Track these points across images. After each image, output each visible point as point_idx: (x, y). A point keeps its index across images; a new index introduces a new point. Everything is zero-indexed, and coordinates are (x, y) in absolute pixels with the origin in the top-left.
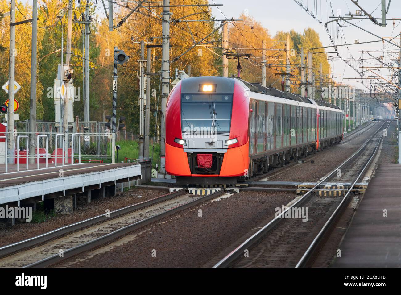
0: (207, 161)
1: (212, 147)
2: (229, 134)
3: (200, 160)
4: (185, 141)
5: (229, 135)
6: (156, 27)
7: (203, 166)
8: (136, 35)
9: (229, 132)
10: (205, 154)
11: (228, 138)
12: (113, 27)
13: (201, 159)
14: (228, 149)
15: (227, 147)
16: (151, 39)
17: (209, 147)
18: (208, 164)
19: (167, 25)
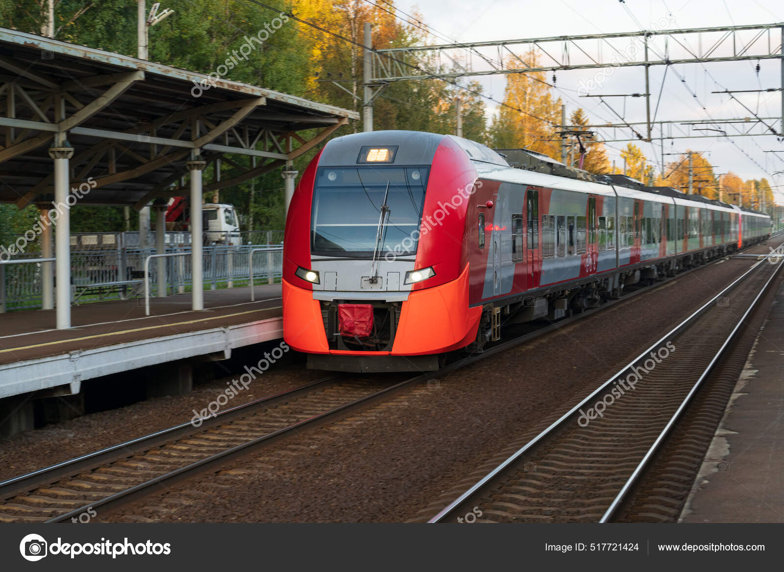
0: (361, 320)
1: (375, 288)
2: (413, 257)
3: (345, 318)
4: (317, 273)
5: (414, 261)
6: (685, 178)
7: (351, 333)
8: (676, 182)
9: (415, 253)
10: (355, 306)
11: (411, 266)
12: (664, 179)
13: (347, 316)
14: (412, 291)
15: (410, 288)
16: (683, 184)
17: (368, 287)
18: (361, 328)
19: (691, 177)
